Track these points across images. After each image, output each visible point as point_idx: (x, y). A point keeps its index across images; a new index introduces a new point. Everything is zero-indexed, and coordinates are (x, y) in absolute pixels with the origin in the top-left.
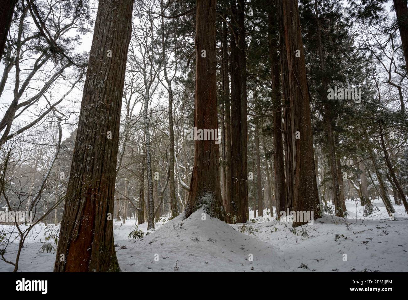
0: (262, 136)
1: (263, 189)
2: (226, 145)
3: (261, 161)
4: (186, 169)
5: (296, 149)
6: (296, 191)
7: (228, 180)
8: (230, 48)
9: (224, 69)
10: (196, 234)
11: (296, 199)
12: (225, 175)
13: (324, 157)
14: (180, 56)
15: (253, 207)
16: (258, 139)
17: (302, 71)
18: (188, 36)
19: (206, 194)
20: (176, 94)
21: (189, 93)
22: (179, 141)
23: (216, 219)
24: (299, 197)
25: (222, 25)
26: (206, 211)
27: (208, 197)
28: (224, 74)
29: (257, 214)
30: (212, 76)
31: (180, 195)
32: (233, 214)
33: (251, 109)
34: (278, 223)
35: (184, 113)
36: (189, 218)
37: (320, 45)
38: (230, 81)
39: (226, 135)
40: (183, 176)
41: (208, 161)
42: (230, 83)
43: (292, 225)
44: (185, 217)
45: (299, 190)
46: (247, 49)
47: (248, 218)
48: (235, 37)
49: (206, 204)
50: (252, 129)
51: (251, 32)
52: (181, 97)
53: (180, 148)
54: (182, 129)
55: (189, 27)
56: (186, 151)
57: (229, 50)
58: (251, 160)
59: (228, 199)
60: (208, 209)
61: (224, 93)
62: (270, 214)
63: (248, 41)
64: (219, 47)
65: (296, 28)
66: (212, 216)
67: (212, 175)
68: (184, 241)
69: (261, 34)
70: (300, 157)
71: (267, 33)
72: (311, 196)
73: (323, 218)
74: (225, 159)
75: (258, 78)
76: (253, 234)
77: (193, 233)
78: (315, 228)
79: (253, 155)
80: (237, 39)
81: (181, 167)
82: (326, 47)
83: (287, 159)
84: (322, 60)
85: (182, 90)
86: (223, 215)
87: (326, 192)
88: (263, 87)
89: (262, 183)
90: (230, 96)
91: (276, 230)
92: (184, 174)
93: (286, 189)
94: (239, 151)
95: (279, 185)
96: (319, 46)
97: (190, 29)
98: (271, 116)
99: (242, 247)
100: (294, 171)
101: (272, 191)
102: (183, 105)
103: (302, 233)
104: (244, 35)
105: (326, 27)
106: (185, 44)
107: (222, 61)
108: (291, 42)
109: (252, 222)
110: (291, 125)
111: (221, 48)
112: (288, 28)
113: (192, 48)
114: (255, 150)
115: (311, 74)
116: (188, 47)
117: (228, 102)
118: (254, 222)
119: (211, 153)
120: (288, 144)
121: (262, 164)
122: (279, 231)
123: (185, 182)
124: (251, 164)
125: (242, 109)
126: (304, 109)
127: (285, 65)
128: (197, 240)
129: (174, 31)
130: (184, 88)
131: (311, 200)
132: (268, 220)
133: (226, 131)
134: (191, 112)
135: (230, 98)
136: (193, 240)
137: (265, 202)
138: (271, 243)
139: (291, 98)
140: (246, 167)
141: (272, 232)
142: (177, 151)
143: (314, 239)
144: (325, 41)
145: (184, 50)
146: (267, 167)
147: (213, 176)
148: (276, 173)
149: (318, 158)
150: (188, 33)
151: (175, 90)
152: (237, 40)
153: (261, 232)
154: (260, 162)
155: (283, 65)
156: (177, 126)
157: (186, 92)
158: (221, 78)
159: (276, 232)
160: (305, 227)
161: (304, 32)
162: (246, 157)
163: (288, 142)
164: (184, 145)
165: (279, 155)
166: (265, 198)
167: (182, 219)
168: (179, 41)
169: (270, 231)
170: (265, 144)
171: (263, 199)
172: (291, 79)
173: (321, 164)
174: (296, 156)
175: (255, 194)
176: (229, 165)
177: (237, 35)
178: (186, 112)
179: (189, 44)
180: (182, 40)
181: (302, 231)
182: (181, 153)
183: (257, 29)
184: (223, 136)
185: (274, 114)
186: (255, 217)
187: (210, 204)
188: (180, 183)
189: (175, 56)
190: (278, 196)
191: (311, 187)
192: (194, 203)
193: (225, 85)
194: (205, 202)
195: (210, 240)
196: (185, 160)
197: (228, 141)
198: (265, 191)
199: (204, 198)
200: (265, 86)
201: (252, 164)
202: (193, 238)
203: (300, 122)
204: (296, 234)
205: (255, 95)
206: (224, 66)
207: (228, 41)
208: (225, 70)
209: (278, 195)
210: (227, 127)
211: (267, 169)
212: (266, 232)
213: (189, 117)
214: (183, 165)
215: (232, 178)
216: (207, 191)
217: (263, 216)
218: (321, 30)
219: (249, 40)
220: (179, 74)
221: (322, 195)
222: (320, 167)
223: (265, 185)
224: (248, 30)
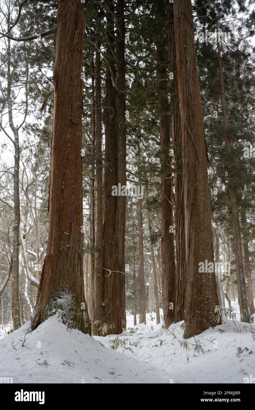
0: (146, 210)
1: (148, 284)
2: (96, 222)
3: (144, 245)
4: (38, 256)
5: (190, 229)
6: (189, 288)
7: (98, 273)
8: (104, 87)
9: (96, 116)
10: (44, 354)
11: (188, 299)
12: (93, 265)
13: (228, 240)
14: (33, 94)
15: (133, 310)
16: (141, 214)
17: (199, 125)
18: (45, 67)
19: (62, 295)
20: (26, 148)
21: (45, 147)
22: (29, 215)
23: (76, 332)
24: (192, 296)
25: (95, 57)
26: (61, 320)
27: (65, 299)
28: (96, 123)
29: (138, 320)
30: (76, 125)
31: (29, 294)
32: (103, 322)
33: (132, 173)
34: (165, 333)
35: (36, 176)
36: (35, 331)
37: (223, 92)
38: (104, 134)
39: (96, 208)
40: (33, 266)
41: (67, 247)
42: (104, 136)
43: (182, 336)
44: (31, 329)
45: (192, 286)
46: (127, 91)
47: (125, 327)
48: (112, 73)
49: (62, 309)
50: (134, 200)
51: (134, 69)
52: (34, 153)
53: (30, 225)
54: (34, 198)
55: (48, 55)
56: (39, 230)
57: (104, 91)
58: (132, 244)
59: (97, 299)
60: (65, 316)
61: (94, 150)
62: (155, 321)
63: (130, 80)
64: (89, 86)
65: (192, 69)
66: (71, 326)
67: (72, 266)
68: (26, 365)
69: (147, 72)
70: (195, 242)
71: (155, 71)
72: (209, 294)
73: (223, 324)
74: (94, 243)
75: (142, 131)
76: (130, 350)
77: (41, 354)
78: (213, 339)
79: (133, 237)
80: (115, 76)
81: (30, 253)
82: (230, 95)
83: (178, 243)
84: (225, 112)
85: (34, 143)
86: (86, 326)
87: (231, 288)
88: (149, 144)
89: (147, 276)
90: (104, 155)
91: (161, 344)
92: (35, 264)
93: (176, 284)
94: (114, 231)
95: (167, 279)
96: (221, 94)
97: (49, 58)
98: (158, 183)
99: (112, 370)
100: (187, 261)
101: (159, 288)
102: (36, 164)
103: (195, 347)
104: (123, 71)
105: (230, 70)
106: (41, 78)
107: (94, 105)
108: (184, 86)
109: (131, 332)
110: (183, 197)
111: (92, 87)
112: (181, 67)
113: (51, 83)
114: (137, 230)
115: (211, 129)
116: (45, 82)
117: (99, 162)
118: (132, 332)
119: (72, 236)
120: (180, 223)
121: (146, 249)
122: (166, 344)
123: (35, 276)
124: (130, 249)
125: (120, 173)
126: (200, 177)
127: (177, 116)
128: (46, 363)
129: (26, 59)
130: (38, 140)
131: (207, 300)
132: (152, 328)
133: (96, 202)
134: (48, 174)
135: (104, 157)
136: (40, 364)
137: (150, 302)
138: (153, 363)
139: (184, 161)
140: (123, 253)
141: (157, 346)
142: (25, 231)
143: (210, 355)
144: (229, 87)
145: (39, 87)
146: (153, 253)
147: (74, 268)
148: (164, 262)
149: (220, 241)
150: (46, 62)
151: (25, 142)
152: (114, 78)
153: (141, 347)
154: (143, 247)
155: (174, 115)
156: (26, 195)
157: (41, 146)
158: (91, 128)
159: (162, 346)
160: (199, 338)
161: (202, 73)
162: (124, 240)
163: (180, 219)
164: (36, 222)
165: (168, 238)
166: (149, 297)
167: (26, 332)
168: (32, 74)
169: (154, 344)
170: (150, 221)
171: (147, 299)
172: (184, 134)
173: (224, 249)
174: (190, 240)
175: (135, 291)
176: (99, 251)
177: (115, 71)
178: (40, 174)
179: (47, 78)
180: (38, 72)
181: (195, 343)
182: (32, 232)
183: (142, 64)
184: (92, 210)
185: (162, 181)
186: (135, 324)
187: (68, 310)
188: (28, 277)
189: (27, 94)
190: (165, 295)
191: (208, 282)
192: (45, 308)
193: (96, 139)
194: (61, 307)
195: (67, 363)
196: (37, 243)
197: (98, 217)
198: (150, 287)
199: (59, 300)
200: (151, 142)
201: (133, 250)
202: (39, 362)
203: (195, 194)
204: (188, 348)
205: (138, 154)
206: (96, 112)
207: (102, 78)
208: (97, 118)
209: (166, 293)
210: (98, 197)
211: (152, 257)
212: (148, 346)
213: (45, 181)
214: (35, 251)
215: (104, 270)
216: (63, 291)
217: (145, 324)
218: (224, 73)
219: (132, 79)
220: (31, 120)
221: (225, 292)
222: (222, 253)
223: (150, 279)
224: (130, 65)
